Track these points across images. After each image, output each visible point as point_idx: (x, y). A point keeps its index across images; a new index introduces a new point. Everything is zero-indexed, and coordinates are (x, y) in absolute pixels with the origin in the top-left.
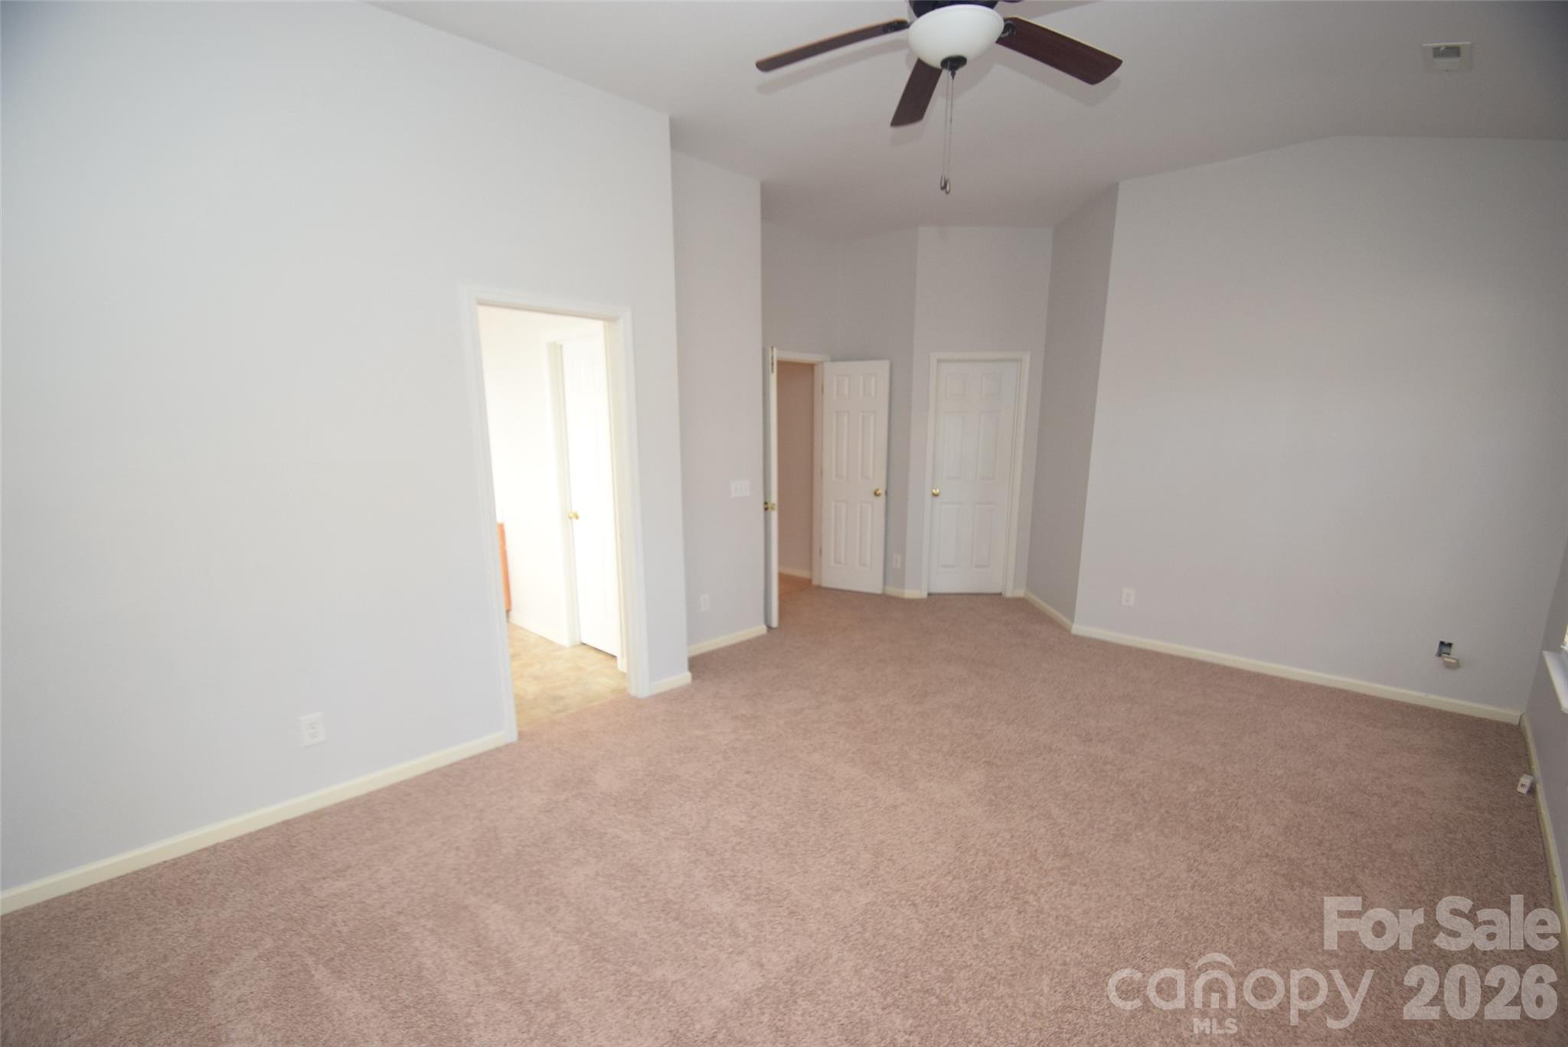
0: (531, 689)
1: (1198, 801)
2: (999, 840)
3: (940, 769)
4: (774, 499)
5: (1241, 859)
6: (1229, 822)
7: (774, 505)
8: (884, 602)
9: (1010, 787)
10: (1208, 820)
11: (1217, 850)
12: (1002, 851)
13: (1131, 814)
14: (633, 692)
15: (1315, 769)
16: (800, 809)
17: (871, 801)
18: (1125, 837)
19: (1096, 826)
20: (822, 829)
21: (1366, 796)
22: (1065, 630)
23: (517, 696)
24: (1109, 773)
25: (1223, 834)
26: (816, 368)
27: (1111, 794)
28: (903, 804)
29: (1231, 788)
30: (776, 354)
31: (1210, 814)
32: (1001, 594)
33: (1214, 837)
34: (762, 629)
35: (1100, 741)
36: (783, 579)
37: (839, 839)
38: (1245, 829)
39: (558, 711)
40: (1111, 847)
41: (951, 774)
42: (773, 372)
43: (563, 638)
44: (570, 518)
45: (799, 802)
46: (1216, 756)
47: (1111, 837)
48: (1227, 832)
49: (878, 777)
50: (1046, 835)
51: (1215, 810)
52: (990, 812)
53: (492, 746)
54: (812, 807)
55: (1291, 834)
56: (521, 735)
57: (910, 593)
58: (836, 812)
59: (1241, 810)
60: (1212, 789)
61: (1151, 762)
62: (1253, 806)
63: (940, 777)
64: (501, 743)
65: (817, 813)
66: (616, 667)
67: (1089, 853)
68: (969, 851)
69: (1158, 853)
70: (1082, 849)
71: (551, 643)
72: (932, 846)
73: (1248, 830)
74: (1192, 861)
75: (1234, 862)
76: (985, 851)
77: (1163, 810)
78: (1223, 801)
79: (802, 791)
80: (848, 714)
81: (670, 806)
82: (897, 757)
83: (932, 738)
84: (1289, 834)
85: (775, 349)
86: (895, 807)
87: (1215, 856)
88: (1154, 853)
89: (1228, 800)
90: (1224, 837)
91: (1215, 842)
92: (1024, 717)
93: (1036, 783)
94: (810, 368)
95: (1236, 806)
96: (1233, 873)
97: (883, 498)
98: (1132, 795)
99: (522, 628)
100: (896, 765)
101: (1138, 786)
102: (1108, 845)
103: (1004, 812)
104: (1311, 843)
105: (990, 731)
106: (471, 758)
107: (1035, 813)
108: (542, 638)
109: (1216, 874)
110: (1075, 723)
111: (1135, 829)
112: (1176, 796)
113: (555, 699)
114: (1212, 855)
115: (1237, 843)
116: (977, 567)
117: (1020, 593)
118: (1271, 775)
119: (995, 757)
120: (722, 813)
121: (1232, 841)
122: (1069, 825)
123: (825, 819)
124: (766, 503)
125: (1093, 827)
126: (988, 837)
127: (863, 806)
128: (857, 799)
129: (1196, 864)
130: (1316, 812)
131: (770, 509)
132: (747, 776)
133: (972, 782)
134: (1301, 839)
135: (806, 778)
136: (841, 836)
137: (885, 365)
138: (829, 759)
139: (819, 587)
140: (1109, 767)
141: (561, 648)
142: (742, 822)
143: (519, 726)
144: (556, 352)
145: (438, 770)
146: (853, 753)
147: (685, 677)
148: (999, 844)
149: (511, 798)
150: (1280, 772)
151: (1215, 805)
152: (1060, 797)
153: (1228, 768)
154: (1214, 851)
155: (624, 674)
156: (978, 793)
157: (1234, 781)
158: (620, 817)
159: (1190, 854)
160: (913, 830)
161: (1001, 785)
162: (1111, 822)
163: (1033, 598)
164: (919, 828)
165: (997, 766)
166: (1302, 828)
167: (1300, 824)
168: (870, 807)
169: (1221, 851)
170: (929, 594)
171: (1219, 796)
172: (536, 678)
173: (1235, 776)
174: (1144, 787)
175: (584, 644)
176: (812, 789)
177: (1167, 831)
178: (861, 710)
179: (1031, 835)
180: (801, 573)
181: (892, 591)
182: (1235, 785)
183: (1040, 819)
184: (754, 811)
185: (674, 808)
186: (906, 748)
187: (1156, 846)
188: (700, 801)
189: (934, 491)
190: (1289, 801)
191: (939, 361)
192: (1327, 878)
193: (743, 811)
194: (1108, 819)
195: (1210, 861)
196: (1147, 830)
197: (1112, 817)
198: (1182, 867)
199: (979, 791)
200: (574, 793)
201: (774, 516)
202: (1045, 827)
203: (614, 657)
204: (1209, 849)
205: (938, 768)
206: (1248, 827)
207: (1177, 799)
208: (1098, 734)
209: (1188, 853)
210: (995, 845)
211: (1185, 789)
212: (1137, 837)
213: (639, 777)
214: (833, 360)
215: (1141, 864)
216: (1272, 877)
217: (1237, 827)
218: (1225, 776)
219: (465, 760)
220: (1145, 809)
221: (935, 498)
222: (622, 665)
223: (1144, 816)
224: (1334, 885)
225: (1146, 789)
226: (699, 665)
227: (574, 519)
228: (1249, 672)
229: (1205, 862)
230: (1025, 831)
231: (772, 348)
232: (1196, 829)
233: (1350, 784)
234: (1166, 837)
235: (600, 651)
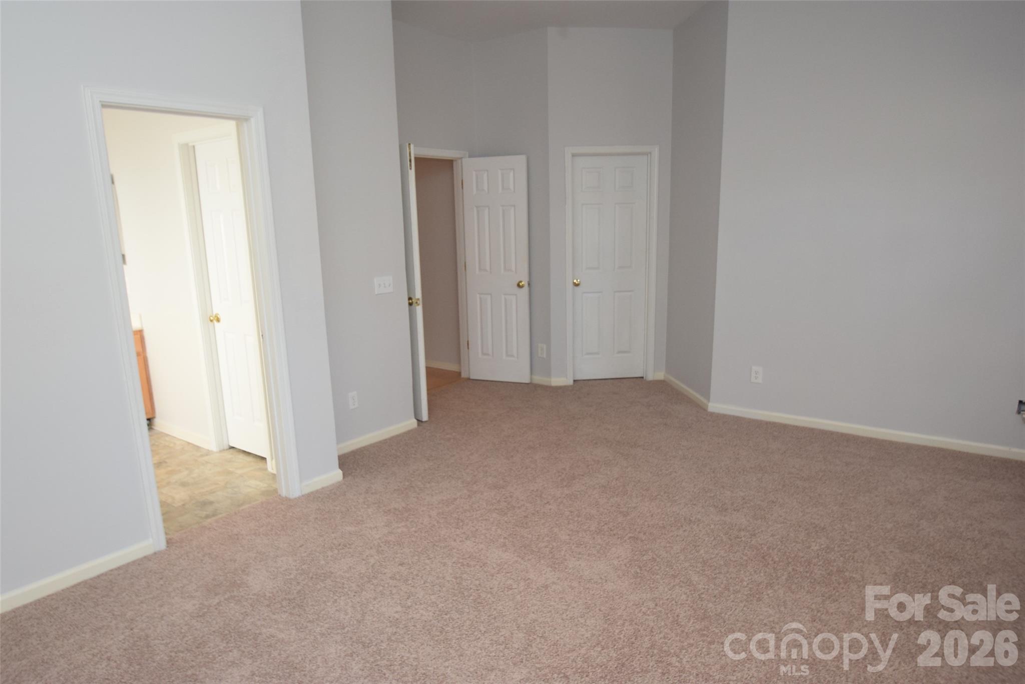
0: (179, 495)
1: (820, 558)
2: (644, 609)
3: (588, 547)
4: (418, 294)
5: (857, 607)
6: (847, 574)
7: (418, 299)
8: (530, 389)
9: (654, 560)
10: (829, 574)
11: (837, 600)
12: (646, 619)
13: (762, 575)
14: (284, 493)
15: (919, 521)
16: (455, 595)
17: (522, 583)
18: (757, 596)
19: (731, 588)
20: (476, 613)
21: (961, 541)
22: (701, 408)
23: (163, 504)
24: (743, 539)
25: (842, 586)
26: (454, 163)
27: (745, 558)
28: (554, 583)
29: (848, 543)
30: (414, 151)
31: (831, 568)
32: (643, 378)
33: (834, 589)
34: (412, 423)
35: (735, 510)
36: (431, 373)
37: (493, 621)
38: (861, 579)
39: (207, 517)
40: (744, 606)
41: (598, 552)
42: (411, 169)
43: (209, 442)
44: (211, 321)
45: (454, 589)
46: (836, 516)
47: (745, 597)
48: (845, 583)
49: (529, 560)
50: (687, 600)
51: (835, 564)
52: (635, 584)
53: (140, 555)
54: (466, 593)
55: (900, 580)
56: (169, 542)
57: (558, 380)
58: (489, 596)
59: (857, 562)
60: (833, 546)
61: (779, 526)
62: (867, 559)
63: (589, 555)
64: (149, 551)
65: (471, 598)
66: (266, 469)
67: (726, 614)
68: (617, 622)
69: (785, 608)
70: (719, 610)
71: (198, 448)
72: (582, 621)
73: (863, 580)
74: (816, 612)
75: (851, 610)
76: (632, 620)
77: (790, 569)
78: (842, 556)
79: (456, 578)
80: (499, 501)
81: (325, 602)
82: (547, 539)
83: (580, 519)
84: (898, 580)
85: (412, 146)
86: (546, 587)
87: (835, 606)
88: (782, 609)
89: (846, 554)
90: (843, 588)
91: (835, 594)
92: (665, 493)
93: (677, 553)
94: (448, 164)
95: (853, 559)
96: (851, 619)
97: (526, 289)
98: (763, 558)
99: (168, 435)
100: (546, 547)
101: (769, 548)
102: (742, 605)
103: (649, 582)
104: (916, 587)
105: (635, 508)
106: (119, 568)
107: (677, 581)
108: (189, 443)
109: (837, 621)
110: (712, 495)
111: (767, 587)
112: (801, 554)
113: (204, 504)
114: (833, 605)
115: (854, 592)
116: (619, 352)
117: (660, 375)
118: (882, 529)
119: (639, 532)
120: (377, 606)
121: (850, 590)
122: (708, 589)
123: (479, 603)
124: (410, 299)
125: (729, 590)
126: (634, 607)
127: (516, 589)
128: (510, 582)
129: (819, 614)
130: (920, 559)
131: (414, 304)
132: (400, 567)
133: (618, 558)
134: (908, 584)
135: (459, 565)
136: (495, 618)
137: (522, 159)
138: (481, 546)
139: (469, 379)
140: (742, 533)
141: (208, 453)
142: (397, 612)
143: (166, 534)
144: (189, 152)
145: (85, 583)
146: (505, 538)
147: (336, 475)
148: (644, 613)
149: (161, 606)
150: (889, 526)
151: (835, 560)
152: (699, 565)
153: (846, 525)
154: (834, 601)
155: (274, 475)
156: (624, 567)
157: (851, 537)
158: (274, 617)
159: (814, 606)
160: (564, 607)
161: (645, 558)
162: (745, 584)
163: (672, 379)
164: (569, 605)
165: (642, 541)
166: (909, 574)
167: (907, 570)
168: (522, 588)
169: (840, 601)
170: (574, 381)
171: (839, 552)
172: (184, 484)
173: (851, 532)
174: (773, 549)
175: (233, 448)
176: (465, 576)
177: (793, 587)
178: (511, 497)
179: (673, 602)
180: (450, 367)
181: (539, 379)
182: (852, 540)
183: (681, 587)
184: (409, 601)
185: (329, 604)
186: (556, 530)
187: (784, 602)
188: (354, 596)
189: (575, 281)
190: (898, 551)
191: (574, 155)
192: (930, 616)
193: (399, 602)
194: (742, 581)
195: (831, 611)
196: (776, 588)
197: (746, 579)
198: (807, 618)
199: (625, 565)
200: (226, 597)
201: (419, 310)
202: (686, 594)
203: (263, 459)
204: (830, 600)
205: (586, 547)
206: (863, 577)
207: (803, 557)
208: (732, 504)
209: (811, 605)
210: (640, 615)
211: (809, 547)
212: (768, 595)
213: (292, 576)
214: (470, 157)
215: (771, 619)
216: (884, 620)
217: (854, 578)
218: (843, 533)
219: (112, 570)
220: (774, 569)
221: (575, 288)
222: (271, 466)
223: (774, 575)
224: (935, 622)
225: (776, 551)
226: (347, 462)
227: (215, 322)
228: (863, 437)
229: (827, 612)
230: (668, 599)
231: (410, 144)
232: (819, 583)
233: (948, 531)
234: (793, 593)
235: (249, 454)
